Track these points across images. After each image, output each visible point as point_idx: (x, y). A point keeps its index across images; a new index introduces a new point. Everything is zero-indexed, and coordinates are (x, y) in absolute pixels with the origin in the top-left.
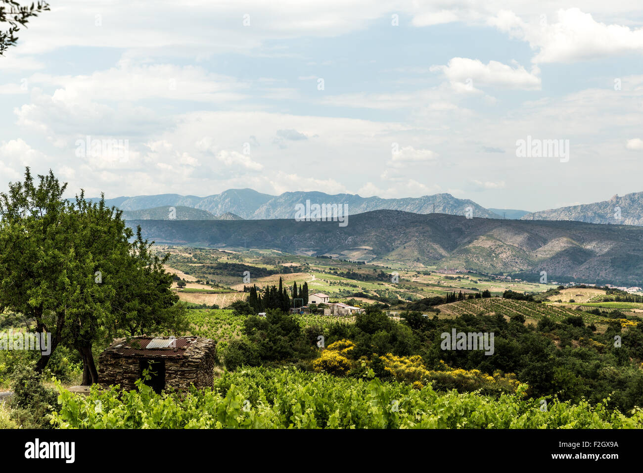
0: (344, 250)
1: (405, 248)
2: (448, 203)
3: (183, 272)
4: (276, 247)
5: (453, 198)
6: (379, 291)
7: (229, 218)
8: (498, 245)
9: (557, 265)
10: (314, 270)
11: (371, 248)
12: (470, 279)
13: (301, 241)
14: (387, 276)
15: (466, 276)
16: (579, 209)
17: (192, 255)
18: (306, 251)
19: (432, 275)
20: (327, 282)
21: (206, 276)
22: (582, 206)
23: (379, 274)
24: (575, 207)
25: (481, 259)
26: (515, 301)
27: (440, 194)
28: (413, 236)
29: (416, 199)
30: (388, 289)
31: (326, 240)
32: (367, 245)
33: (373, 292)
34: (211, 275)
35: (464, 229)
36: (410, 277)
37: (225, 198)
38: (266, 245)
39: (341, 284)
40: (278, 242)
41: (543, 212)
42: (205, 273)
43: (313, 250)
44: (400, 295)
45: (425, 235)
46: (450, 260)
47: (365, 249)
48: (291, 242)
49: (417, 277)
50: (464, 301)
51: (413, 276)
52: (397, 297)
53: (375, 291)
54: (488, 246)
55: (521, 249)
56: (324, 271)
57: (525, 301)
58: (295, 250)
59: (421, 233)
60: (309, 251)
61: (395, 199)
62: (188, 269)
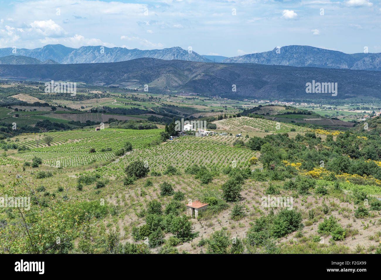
0: (122, 82)
1: (158, 80)
2: (179, 52)
3: (38, 98)
4: (82, 80)
5: (182, 49)
6: (153, 108)
7: (51, 63)
8: (212, 78)
9: (246, 89)
10: (113, 96)
11: (138, 81)
12: (199, 99)
13: (96, 77)
14: (154, 99)
15: (197, 97)
16: (255, 56)
17: (38, 88)
18: (100, 82)
19: (178, 97)
20: (123, 103)
21: (51, 100)
22: (257, 53)
23: (150, 98)
24: (253, 55)
25: (203, 87)
26: (256, 119)
27: (175, 47)
28: (163, 73)
29: (160, 50)
30: (158, 107)
31: (111, 76)
32: (136, 79)
33: (150, 109)
34: (55, 100)
35: (192, 68)
36: (166, 98)
37: (45, 50)
38: (76, 79)
39: (132, 104)
40: (82, 77)
41: (235, 58)
42: (50, 99)
43: (104, 82)
44: (165, 110)
45: (170, 72)
46: (185, 87)
47: (135, 81)
48: (90, 78)
49: (170, 98)
50: (227, 119)
51: (168, 98)
52: (164, 112)
53: (151, 108)
54: (207, 79)
55: (225, 80)
56: (118, 96)
57: (260, 119)
58: (93, 82)
59: (167, 72)
60: (101, 82)
61: (148, 50)
62: (40, 97)
